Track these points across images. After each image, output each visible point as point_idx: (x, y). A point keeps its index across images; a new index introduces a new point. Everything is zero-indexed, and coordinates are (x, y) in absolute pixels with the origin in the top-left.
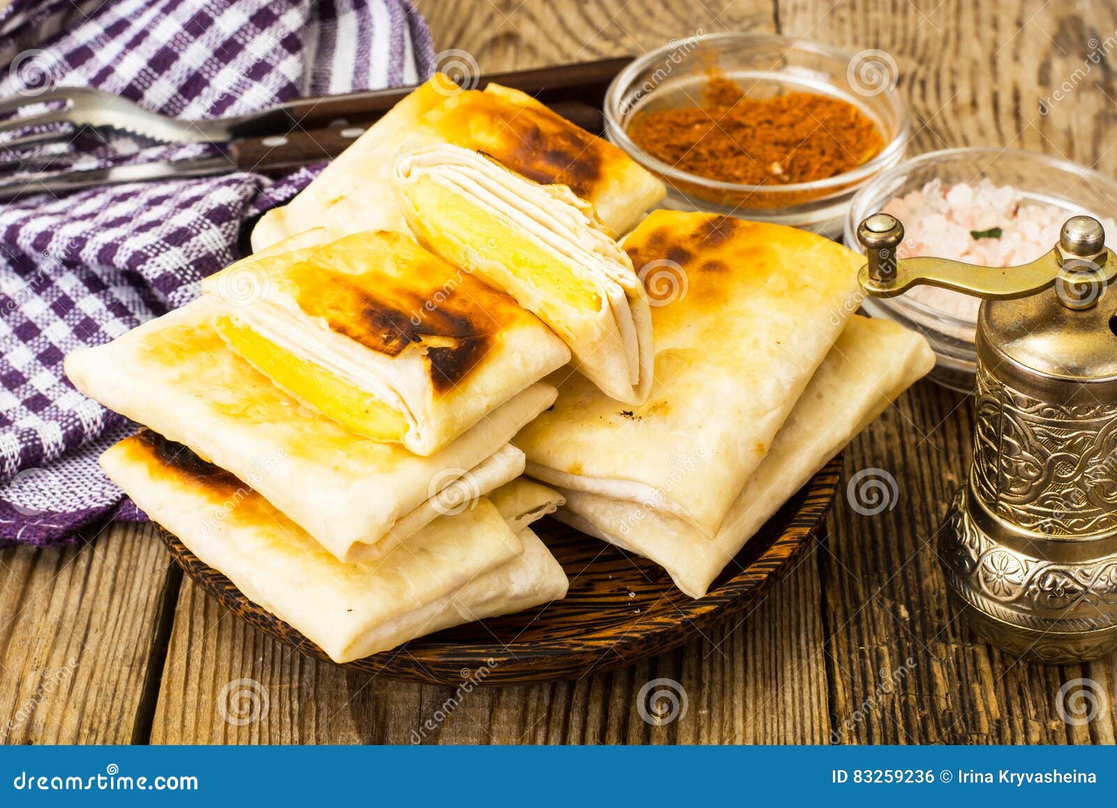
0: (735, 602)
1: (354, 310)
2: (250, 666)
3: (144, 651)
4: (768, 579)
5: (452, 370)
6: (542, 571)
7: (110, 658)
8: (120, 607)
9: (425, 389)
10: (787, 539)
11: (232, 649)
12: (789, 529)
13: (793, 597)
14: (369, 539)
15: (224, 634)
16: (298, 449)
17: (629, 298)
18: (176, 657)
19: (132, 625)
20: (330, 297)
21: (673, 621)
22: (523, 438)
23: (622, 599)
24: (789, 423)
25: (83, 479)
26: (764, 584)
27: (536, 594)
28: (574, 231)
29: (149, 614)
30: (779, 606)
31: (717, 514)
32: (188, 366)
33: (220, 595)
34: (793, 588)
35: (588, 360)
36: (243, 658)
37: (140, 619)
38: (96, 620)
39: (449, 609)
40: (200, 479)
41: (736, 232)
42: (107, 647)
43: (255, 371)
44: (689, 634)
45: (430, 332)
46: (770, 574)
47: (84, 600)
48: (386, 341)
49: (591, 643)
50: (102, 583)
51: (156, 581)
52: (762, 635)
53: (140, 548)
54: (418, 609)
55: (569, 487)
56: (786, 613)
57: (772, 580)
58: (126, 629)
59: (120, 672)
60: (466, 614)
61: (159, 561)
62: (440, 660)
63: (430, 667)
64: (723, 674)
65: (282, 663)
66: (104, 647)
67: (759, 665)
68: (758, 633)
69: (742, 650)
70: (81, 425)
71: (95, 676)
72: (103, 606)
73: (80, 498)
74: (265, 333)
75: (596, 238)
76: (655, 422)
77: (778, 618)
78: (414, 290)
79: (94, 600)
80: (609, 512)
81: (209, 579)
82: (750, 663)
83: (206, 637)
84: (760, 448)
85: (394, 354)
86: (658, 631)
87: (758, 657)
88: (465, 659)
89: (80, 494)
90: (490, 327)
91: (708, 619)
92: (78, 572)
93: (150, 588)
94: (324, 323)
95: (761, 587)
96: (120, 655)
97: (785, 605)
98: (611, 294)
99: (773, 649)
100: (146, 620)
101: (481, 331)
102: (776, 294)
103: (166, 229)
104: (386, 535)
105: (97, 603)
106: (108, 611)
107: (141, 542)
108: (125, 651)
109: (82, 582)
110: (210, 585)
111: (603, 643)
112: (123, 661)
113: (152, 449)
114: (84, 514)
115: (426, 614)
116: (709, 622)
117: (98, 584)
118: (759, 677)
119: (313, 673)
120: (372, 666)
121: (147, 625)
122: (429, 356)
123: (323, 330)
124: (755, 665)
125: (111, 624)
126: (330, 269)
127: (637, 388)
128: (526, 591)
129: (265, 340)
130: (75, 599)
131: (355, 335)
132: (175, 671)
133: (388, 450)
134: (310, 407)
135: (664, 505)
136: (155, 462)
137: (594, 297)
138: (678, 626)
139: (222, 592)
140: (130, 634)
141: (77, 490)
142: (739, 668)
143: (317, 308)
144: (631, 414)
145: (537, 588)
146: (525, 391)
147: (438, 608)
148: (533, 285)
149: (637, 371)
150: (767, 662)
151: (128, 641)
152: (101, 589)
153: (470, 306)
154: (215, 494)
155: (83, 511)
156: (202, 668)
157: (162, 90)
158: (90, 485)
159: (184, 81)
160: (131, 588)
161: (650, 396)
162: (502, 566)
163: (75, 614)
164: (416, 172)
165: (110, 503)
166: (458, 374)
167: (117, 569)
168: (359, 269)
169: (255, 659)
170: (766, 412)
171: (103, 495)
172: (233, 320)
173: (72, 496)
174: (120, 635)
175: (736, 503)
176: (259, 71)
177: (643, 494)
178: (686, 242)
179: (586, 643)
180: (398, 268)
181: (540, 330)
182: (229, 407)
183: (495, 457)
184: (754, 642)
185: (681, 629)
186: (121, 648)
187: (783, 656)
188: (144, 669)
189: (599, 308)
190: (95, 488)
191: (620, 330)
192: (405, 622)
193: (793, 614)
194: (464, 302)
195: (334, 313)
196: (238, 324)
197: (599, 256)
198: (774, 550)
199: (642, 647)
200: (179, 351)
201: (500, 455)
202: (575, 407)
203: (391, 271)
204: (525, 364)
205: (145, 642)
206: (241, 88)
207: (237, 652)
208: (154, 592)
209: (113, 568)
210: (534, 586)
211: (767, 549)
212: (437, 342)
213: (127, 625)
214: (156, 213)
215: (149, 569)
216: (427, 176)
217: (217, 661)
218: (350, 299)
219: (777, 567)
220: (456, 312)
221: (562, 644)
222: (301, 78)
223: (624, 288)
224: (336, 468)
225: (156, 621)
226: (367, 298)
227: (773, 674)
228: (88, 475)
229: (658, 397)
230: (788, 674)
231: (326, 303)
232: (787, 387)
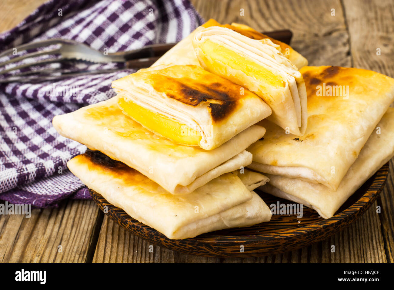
0: (346, 220)
1: (177, 90)
2: (131, 254)
3: (86, 249)
4: (360, 210)
5: (221, 113)
6: (260, 207)
7: (71, 252)
8: (76, 232)
9: (209, 121)
10: (367, 195)
11: (124, 247)
12: (368, 191)
13: (369, 226)
14: (184, 184)
15: (120, 242)
16: (153, 148)
17: (298, 84)
18: (100, 251)
19: (81, 239)
20: (166, 85)
21: (319, 226)
22: (251, 148)
23: (295, 224)
24: (365, 147)
25: (62, 183)
26: (358, 212)
27: (257, 217)
28: (273, 56)
29: (88, 235)
30: (363, 229)
31: (337, 180)
32: (106, 120)
33: (119, 219)
34: (368, 223)
35: (279, 113)
36: (129, 251)
37: (84, 237)
38: (65, 237)
39: (220, 221)
40: (110, 169)
41: (340, 71)
42: (69, 247)
43: (135, 121)
44: (326, 233)
45: (211, 98)
46: (361, 208)
47: (60, 230)
48: (192, 101)
49: (283, 235)
50: (68, 223)
51: (91, 222)
52: (356, 241)
53: (85, 210)
54: (206, 218)
55: (271, 173)
56: (366, 232)
57: (362, 212)
58: (78, 240)
59: (75, 257)
60: (227, 224)
61: (93, 215)
62: (216, 242)
63: (211, 245)
64: (340, 256)
65: (145, 253)
66: (68, 247)
67: (356, 252)
68: (354, 240)
69: (348, 246)
70: (62, 161)
71: (64, 258)
72: (69, 232)
73: (60, 190)
74: (138, 103)
75: (282, 59)
76: (309, 142)
77: (363, 234)
78: (203, 84)
79: (64, 230)
80: (289, 184)
81: (114, 212)
82: (352, 252)
83: (112, 243)
84: (355, 153)
85: (195, 105)
86: (313, 230)
87: (355, 249)
88: (227, 241)
89: (60, 188)
90: (236, 97)
91: (334, 226)
92: (58, 220)
93: (89, 225)
94: (164, 95)
95: (357, 214)
96: (75, 250)
97: (366, 229)
98: (290, 81)
99: (362, 246)
100: (87, 237)
101: (233, 98)
102: (359, 93)
103: (99, 87)
104: (192, 183)
105: (66, 231)
106: (71, 234)
107: (85, 208)
108: (77, 249)
109: (59, 223)
110: (114, 215)
111: (288, 235)
112: (76, 252)
113: (90, 158)
114: (62, 195)
115: (209, 221)
116: (335, 228)
117: (66, 223)
118: (356, 257)
119: (159, 256)
120: (186, 246)
121: (87, 239)
122: (210, 107)
123: (164, 98)
124: (354, 252)
125: (71, 238)
126: (167, 76)
127: (300, 128)
128: (254, 215)
129: (139, 106)
130: (56, 229)
131: (178, 98)
132: (99, 256)
133: (192, 149)
134: (158, 135)
135: (313, 177)
136: (91, 163)
137: (282, 82)
138: (321, 228)
139: (119, 217)
140: (80, 242)
141: (59, 187)
142: (347, 253)
143: (161, 89)
144: (298, 139)
145: (258, 215)
146: (251, 127)
147: (215, 219)
148: (255, 78)
149: (300, 120)
150: (359, 251)
151: (79, 245)
152: (67, 225)
153: (228, 89)
154: (117, 174)
155: (61, 194)
156: (111, 255)
157: (98, 43)
158: (65, 185)
159: (107, 40)
160: (81, 225)
161: (306, 133)
162: (242, 203)
163: (56, 235)
164: (204, 38)
165: (73, 191)
166: (223, 115)
167: (75, 218)
168: (180, 76)
169: (134, 251)
170: (357, 139)
171: (70, 188)
172: (125, 99)
173: (57, 189)
174: (75, 242)
175: (345, 178)
176: (137, 36)
177: (304, 173)
178: (318, 76)
179: (281, 235)
180: (196, 77)
181: (259, 100)
182: (123, 133)
183: (239, 155)
184: (353, 244)
185: (323, 230)
186: (76, 248)
187: (366, 249)
188: (85, 255)
189: (284, 86)
190: (66, 186)
191: (293, 99)
192: (200, 224)
193: (369, 233)
194: (225, 88)
195: (169, 91)
196: (127, 101)
197: (283, 66)
198: (362, 199)
199: (305, 237)
200: (102, 114)
201: (242, 154)
202: (273, 138)
203: (193, 77)
204: (252, 113)
205: (86, 245)
206: (130, 42)
207: (126, 249)
208: (90, 226)
209: (73, 217)
210: (257, 214)
211: (359, 198)
212: (213, 102)
213: (78, 239)
214: (95, 82)
215: (89, 217)
216: (208, 40)
217: (117, 252)
218: (176, 86)
219: (364, 206)
220: (222, 91)
221: (270, 235)
222: (155, 39)
223: (295, 78)
224: (170, 155)
225: (91, 237)
226: (183, 85)
227: (362, 256)
228: (64, 182)
229: (310, 133)
230: (369, 256)
231: (165, 87)
232: (365, 129)
